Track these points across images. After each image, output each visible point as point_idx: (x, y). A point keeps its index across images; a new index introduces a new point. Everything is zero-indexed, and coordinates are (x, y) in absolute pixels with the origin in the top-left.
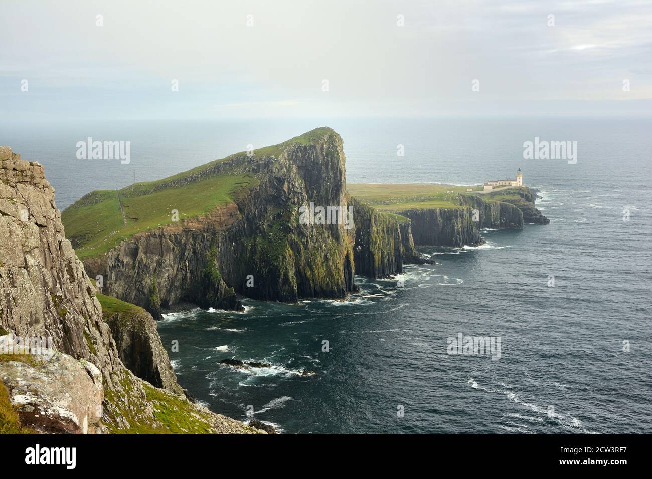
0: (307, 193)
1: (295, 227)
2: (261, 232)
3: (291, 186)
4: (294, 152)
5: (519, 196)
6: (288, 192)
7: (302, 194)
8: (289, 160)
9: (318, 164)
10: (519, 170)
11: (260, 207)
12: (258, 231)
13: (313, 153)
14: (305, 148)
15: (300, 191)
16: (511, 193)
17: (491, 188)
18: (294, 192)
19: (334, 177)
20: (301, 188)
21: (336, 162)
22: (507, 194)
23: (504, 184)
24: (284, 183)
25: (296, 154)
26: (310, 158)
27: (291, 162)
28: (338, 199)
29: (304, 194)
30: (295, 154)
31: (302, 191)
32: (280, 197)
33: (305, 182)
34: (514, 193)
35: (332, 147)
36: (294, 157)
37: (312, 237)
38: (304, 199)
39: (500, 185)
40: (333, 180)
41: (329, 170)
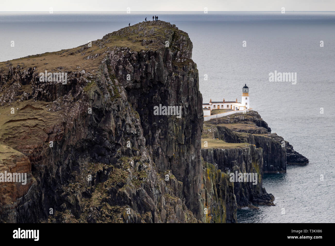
0: (144, 136)
1: (134, 194)
2: (70, 206)
3: (120, 123)
4: (119, 62)
5: (255, 125)
6: (116, 133)
7: (137, 135)
8: (113, 78)
9: (161, 84)
10: (246, 87)
11: (67, 162)
12: (64, 205)
13: (153, 66)
14: (139, 56)
15: (134, 131)
16: (242, 120)
17: (209, 112)
18: (125, 133)
19: (189, 106)
20: (136, 126)
21: (192, 79)
22: (235, 122)
23: (221, 108)
24: (110, 118)
25: (124, 67)
26: (147, 73)
27: (116, 81)
28: (196, 145)
29: (141, 137)
30: (121, 67)
31: (138, 130)
32: (102, 143)
33: (141, 116)
34: (246, 120)
35: (181, 55)
36: (120, 73)
37: (160, 211)
38: (141, 145)
39: (216, 108)
40: (187, 112)
41: (180, 94)
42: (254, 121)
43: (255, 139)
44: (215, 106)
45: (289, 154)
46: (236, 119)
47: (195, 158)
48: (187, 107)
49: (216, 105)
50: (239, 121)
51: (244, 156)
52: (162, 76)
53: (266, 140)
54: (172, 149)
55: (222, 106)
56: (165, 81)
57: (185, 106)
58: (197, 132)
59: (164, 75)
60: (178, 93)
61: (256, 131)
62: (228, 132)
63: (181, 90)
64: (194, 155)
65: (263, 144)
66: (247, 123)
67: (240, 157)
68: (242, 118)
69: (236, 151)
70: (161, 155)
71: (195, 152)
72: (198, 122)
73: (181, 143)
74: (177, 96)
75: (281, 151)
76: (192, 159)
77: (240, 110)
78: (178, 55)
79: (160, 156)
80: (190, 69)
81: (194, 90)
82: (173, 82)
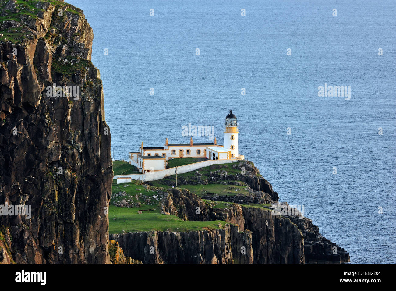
5: (248, 186)
9: (29, 107)
10: (231, 116)
13: (13, 72)
16: (224, 178)
17: (161, 163)
19: (85, 149)
21: (90, 99)
22: (211, 182)
23: (185, 155)
28: (98, 224)
34: (231, 177)
35: (68, 53)
39: (177, 155)
40: (81, 160)
41: (67, 127)
42: (247, 180)
43: (243, 213)
44: (174, 151)
45: (311, 242)
46: (213, 175)
47: (96, 250)
48: (81, 151)
49: (177, 149)
50: (217, 180)
51: (216, 246)
52: (31, 93)
53: (264, 216)
54: (51, 233)
55: (188, 151)
56: (37, 101)
57: (78, 150)
58: (99, 199)
59: (35, 91)
60: (63, 124)
61: (249, 198)
62: (192, 200)
63: (69, 118)
64: (93, 245)
65: (259, 222)
66: (233, 184)
67: (207, 247)
68: (225, 173)
69: (199, 236)
70: (29, 245)
71: (96, 237)
72: (102, 180)
73: (69, 221)
74: (62, 130)
75: (293, 236)
76: (89, 252)
77: (220, 158)
78: (63, 52)
79: (26, 247)
80: (87, 80)
81: (93, 120)
82: (54, 105)
